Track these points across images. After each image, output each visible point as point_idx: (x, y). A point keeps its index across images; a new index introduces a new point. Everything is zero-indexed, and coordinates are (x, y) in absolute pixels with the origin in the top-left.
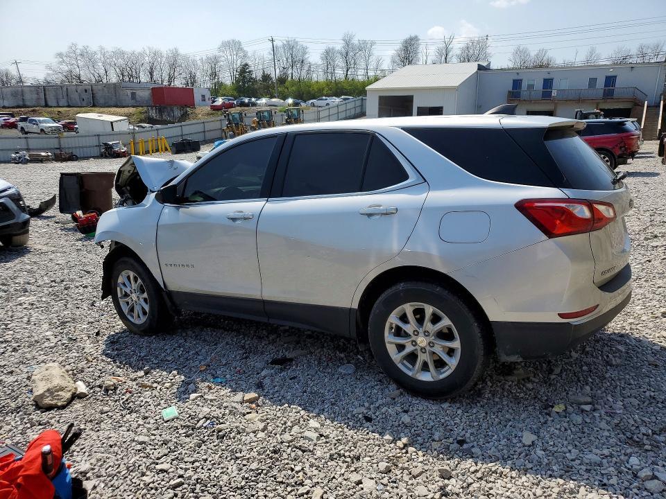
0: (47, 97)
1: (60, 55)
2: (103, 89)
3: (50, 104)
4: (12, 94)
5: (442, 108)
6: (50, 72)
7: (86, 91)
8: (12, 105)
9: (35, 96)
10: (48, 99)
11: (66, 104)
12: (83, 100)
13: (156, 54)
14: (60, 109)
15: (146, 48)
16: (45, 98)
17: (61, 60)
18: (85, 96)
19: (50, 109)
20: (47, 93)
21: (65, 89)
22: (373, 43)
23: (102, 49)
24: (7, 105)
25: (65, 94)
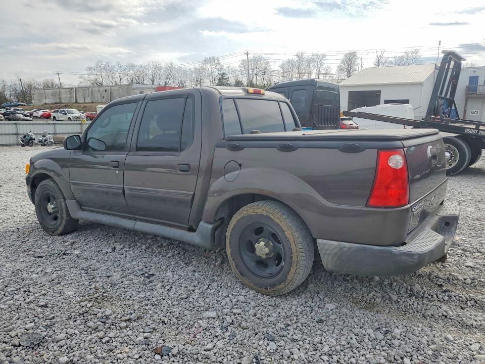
0: (77, 96)
1: (90, 69)
2: (119, 89)
3: (79, 102)
4: (52, 95)
5: (408, 100)
6: (82, 80)
7: (106, 91)
8: (51, 103)
9: (68, 96)
10: (78, 98)
11: (90, 101)
12: (103, 97)
13: (157, 67)
14: (85, 105)
15: (151, 63)
16: (76, 97)
17: (90, 72)
18: (105, 94)
19: (78, 105)
20: (77, 93)
21: (90, 90)
22: (324, 56)
23: (119, 63)
24: (48, 103)
25: (90, 93)
